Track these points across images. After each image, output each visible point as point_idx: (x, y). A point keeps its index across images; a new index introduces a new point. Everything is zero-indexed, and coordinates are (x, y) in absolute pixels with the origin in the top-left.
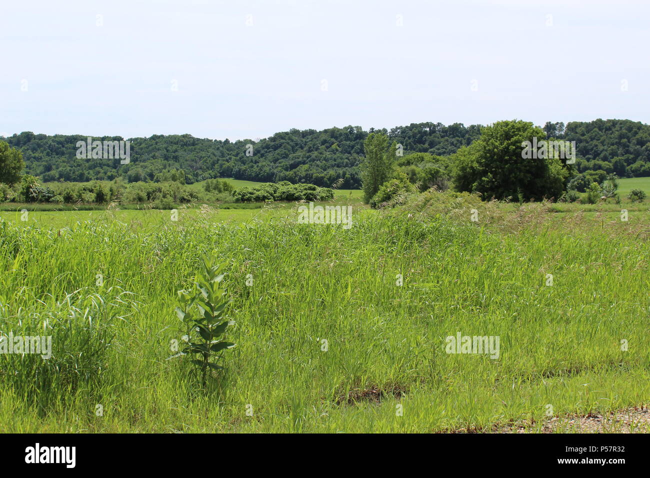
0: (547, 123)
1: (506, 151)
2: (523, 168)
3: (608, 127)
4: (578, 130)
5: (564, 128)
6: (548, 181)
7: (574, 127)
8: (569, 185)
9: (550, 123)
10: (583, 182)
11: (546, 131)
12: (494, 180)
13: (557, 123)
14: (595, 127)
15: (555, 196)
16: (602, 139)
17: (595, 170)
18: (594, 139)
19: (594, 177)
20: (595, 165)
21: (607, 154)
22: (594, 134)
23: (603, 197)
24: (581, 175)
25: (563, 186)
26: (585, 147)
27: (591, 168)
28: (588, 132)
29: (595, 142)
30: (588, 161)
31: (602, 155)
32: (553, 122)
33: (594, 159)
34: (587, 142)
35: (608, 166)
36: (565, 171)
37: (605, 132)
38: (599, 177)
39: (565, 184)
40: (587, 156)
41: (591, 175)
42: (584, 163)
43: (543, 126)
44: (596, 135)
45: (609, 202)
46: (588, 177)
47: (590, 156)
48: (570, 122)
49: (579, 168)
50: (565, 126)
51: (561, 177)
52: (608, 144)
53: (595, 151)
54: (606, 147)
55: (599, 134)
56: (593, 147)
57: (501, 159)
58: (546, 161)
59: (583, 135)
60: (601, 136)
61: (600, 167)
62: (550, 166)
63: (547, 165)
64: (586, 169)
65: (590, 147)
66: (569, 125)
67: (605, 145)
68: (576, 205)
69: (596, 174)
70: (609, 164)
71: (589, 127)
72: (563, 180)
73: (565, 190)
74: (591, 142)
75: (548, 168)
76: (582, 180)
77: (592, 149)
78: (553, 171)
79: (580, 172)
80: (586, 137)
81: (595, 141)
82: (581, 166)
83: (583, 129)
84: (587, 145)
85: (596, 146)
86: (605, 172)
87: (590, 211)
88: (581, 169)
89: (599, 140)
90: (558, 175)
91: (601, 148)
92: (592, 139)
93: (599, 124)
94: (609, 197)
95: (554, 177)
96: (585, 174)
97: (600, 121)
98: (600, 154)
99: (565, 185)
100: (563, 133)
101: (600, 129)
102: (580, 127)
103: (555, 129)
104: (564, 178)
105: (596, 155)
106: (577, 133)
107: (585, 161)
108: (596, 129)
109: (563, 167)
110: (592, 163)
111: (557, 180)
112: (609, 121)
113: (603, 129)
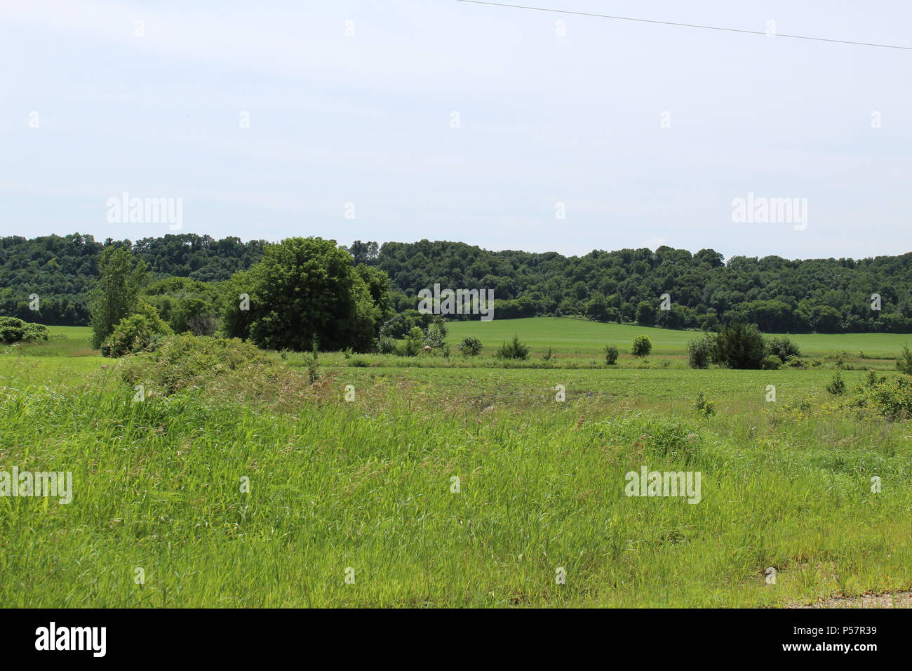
0: (355, 242)
1: (296, 280)
2: (319, 304)
3: (436, 251)
4: (397, 254)
5: (378, 250)
6: (354, 323)
7: (391, 249)
8: (382, 329)
9: (359, 242)
10: (401, 325)
11: (353, 253)
12: (279, 320)
13: (369, 243)
14: (419, 251)
15: (364, 345)
16: (428, 266)
17: (417, 308)
18: (417, 266)
19: (416, 318)
20: (418, 302)
22: (417, 260)
23: (427, 347)
24: (399, 315)
25: (374, 330)
26: (405, 277)
27: (413, 306)
28: (410, 256)
29: (418, 271)
30: (409, 296)
32: (364, 241)
33: (417, 293)
34: (409, 271)
36: (377, 310)
37: (432, 258)
38: (423, 319)
39: (377, 328)
40: (408, 290)
41: (412, 315)
42: (404, 298)
43: (349, 246)
44: (420, 262)
45: (435, 355)
46: (408, 318)
47: (412, 290)
48: (387, 243)
49: (397, 305)
50: (380, 247)
51: (372, 318)
52: (436, 274)
53: (418, 284)
54: (432, 278)
55: (424, 260)
56: (416, 278)
57: (289, 291)
58: (353, 296)
59: (403, 260)
60: (427, 263)
62: (357, 302)
63: (353, 301)
64: (406, 307)
65: (411, 278)
66: (385, 246)
67: (432, 275)
68: (392, 358)
69: (419, 315)
71: (411, 250)
72: (375, 322)
73: (377, 334)
74: (414, 271)
75: (356, 305)
76: (400, 321)
77: (414, 281)
78: (361, 309)
79: (398, 310)
80: (408, 263)
81: (418, 269)
82: (400, 303)
83: (404, 252)
84: (408, 274)
85: (420, 276)
87: (409, 365)
88: (400, 307)
89: (424, 268)
90: (368, 315)
91: (426, 279)
92: (415, 267)
93: (425, 249)
94: (435, 347)
95: (363, 318)
96: (404, 313)
97: (425, 242)
99: (378, 330)
100: (376, 257)
101: (426, 254)
102: (399, 249)
103: (366, 251)
104: (376, 319)
106: (395, 257)
107: (405, 296)
108: (420, 253)
109: (375, 304)
110: (414, 298)
111: (365, 322)
112: (437, 243)
113: (429, 253)
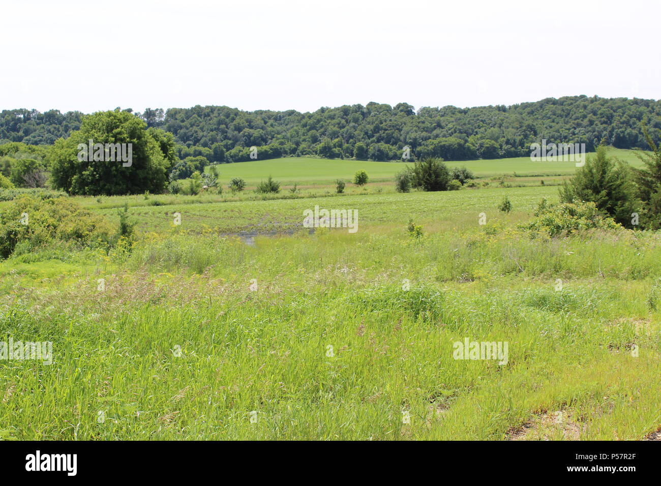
0: (147, 109)
3: (206, 114)
4: (178, 116)
5: (164, 114)
6: (150, 172)
7: (173, 113)
8: (171, 175)
9: (149, 109)
10: (184, 169)
11: (146, 117)
12: (95, 173)
13: (157, 110)
14: (194, 114)
15: (157, 189)
16: (201, 125)
17: (195, 156)
18: (194, 125)
19: (195, 163)
20: (195, 151)
21: (207, 140)
22: (193, 120)
23: (205, 187)
24: (182, 161)
25: (165, 176)
27: (192, 154)
28: (188, 118)
29: (195, 128)
30: (189, 147)
31: (202, 141)
32: (153, 108)
33: (194, 145)
34: (187, 129)
35: (208, 152)
36: (166, 162)
37: (204, 118)
38: (200, 163)
40: (188, 142)
41: (192, 161)
42: (185, 149)
43: (142, 113)
44: (196, 121)
45: (211, 192)
46: (189, 163)
47: (190, 142)
48: (170, 109)
49: (180, 154)
50: (165, 112)
51: (163, 167)
52: (208, 130)
53: (195, 138)
54: (205, 133)
55: (198, 120)
56: (193, 133)
58: (148, 152)
59: (183, 121)
60: (200, 122)
61: (200, 154)
62: (151, 157)
63: (148, 156)
64: (187, 155)
65: (190, 134)
66: (169, 111)
67: (204, 131)
68: (179, 197)
69: (197, 160)
70: (208, 149)
71: (189, 113)
72: (165, 170)
73: (167, 179)
74: (191, 128)
75: (150, 159)
76: (183, 166)
77: (192, 136)
78: (155, 161)
79: (182, 158)
80: (187, 123)
81: (194, 127)
82: (182, 153)
83: (183, 115)
84: (187, 131)
85: (196, 132)
86: (205, 158)
87: (193, 202)
88: (182, 155)
89: (198, 126)
90: (160, 165)
91: (200, 134)
92: (192, 125)
93: (199, 112)
94: (210, 187)
95: (156, 168)
96: (185, 160)
97: (199, 107)
98: (199, 140)
99: (167, 176)
100: (163, 119)
101: (199, 116)
102: (180, 113)
103: (154, 115)
104: (166, 168)
105: (197, 141)
106: (176, 119)
107: (186, 147)
108: (196, 116)
109: (165, 157)
110: (193, 148)
111: (158, 171)
112: (207, 107)
113: (202, 115)
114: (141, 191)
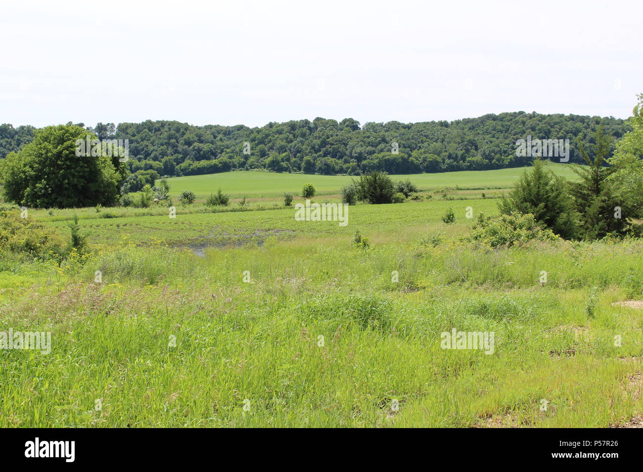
0: (98, 124)
1: (59, 155)
2: (76, 174)
3: (157, 128)
4: (129, 131)
5: (115, 129)
6: (102, 185)
7: (124, 128)
8: (122, 188)
9: (101, 124)
10: (135, 182)
11: (97, 132)
12: (47, 186)
13: (108, 124)
14: (145, 128)
15: (109, 202)
16: (152, 139)
17: (146, 169)
18: (144, 139)
19: (145, 176)
20: (146, 165)
21: (158, 154)
22: (144, 135)
23: (155, 200)
24: (133, 175)
25: (117, 190)
26: (136, 147)
27: (143, 168)
28: (139, 132)
29: (145, 143)
30: (140, 161)
31: (152, 155)
32: (104, 123)
33: (145, 159)
34: (138, 143)
35: (158, 166)
36: (118, 175)
37: (155, 133)
38: (150, 177)
39: (118, 188)
40: (138, 156)
41: (142, 174)
42: (136, 163)
43: (94, 127)
44: (146, 136)
45: (162, 205)
46: (140, 177)
47: (141, 156)
49: (131, 168)
50: (116, 126)
51: (114, 181)
52: (158, 144)
53: (146, 151)
54: (156, 148)
55: (149, 134)
56: (144, 148)
57: (53, 164)
58: (99, 166)
59: (134, 135)
60: (151, 136)
61: (151, 167)
62: (102, 170)
63: (100, 170)
64: (138, 168)
65: (140, 148)
66: (120, 125)
67: (155, 145)
68: (130, 210)
69: (148, 174)
70: (159, 163)
71: (140, 128)
72: (117, 184)
73: (119, 193)
74: (142, 142)
75: (102, 172)
76: (134, 179)
77: (143, 150)
78: (106, 175)
79: (132, 171)
80: (137, 137)
81: (145, 141)
82: (133, 166)
83: (134, 130)
84: (138, 145)
85: (147, 146)
86: (156, 172)
87: (144, 215)
88: (133, 169)
89: (149, 140)
90: (111, 179)
91: (151, 148)
92: (143, 140)
93: (149, 126)
94: (161, 199)
95: (107, 181)
96: (136, 174)
97: (150, 121)
98: (150, 154)
100: (114, 134)
101: (150, 130)
102: (131, 128)
103: (106, 130)
104: (117, 182)
105: (147, 155)
106: (127, 133)
107: (137, 161)
108: (147, 130)
109: (116, 170)
110: (143, 162)
111: (110, 184)
112: (158, 122)
113: (153, 129)
114: (94, 205)
